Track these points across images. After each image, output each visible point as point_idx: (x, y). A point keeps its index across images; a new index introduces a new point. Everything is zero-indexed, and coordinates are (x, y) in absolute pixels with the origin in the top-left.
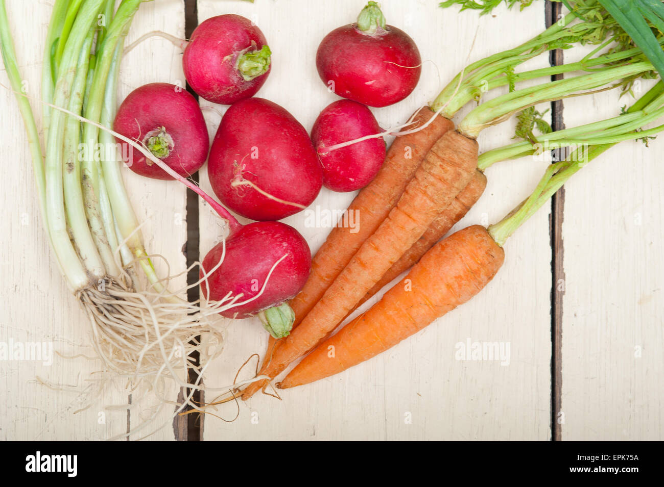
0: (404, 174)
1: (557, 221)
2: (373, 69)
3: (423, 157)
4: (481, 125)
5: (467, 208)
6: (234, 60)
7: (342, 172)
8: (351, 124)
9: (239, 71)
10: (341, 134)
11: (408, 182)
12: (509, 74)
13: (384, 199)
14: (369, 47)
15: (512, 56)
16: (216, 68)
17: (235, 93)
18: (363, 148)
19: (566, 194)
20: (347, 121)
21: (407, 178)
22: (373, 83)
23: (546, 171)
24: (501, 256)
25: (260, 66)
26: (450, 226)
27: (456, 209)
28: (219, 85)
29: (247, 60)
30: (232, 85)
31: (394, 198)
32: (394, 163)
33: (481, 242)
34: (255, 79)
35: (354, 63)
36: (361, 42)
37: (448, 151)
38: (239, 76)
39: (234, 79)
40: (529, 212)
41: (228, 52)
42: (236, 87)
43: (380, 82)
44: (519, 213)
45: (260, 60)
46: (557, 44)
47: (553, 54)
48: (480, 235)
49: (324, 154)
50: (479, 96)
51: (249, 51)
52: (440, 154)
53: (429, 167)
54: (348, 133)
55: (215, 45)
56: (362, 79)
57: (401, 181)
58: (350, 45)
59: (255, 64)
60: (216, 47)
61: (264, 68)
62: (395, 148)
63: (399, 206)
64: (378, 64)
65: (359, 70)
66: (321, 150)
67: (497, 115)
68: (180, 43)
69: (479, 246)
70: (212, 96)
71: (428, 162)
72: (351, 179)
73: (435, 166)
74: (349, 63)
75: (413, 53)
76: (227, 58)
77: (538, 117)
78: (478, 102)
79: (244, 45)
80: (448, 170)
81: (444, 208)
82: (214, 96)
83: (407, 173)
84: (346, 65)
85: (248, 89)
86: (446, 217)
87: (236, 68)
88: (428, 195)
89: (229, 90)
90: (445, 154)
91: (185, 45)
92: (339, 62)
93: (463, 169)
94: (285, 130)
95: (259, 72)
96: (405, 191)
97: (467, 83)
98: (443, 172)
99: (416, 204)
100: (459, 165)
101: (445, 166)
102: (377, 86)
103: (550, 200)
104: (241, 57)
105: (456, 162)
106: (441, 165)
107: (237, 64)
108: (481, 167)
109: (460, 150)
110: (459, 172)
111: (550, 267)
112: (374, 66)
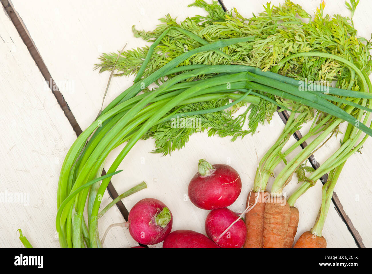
0: (259, 229)
1: (340, 209)
2: (218, 191)
3: (263, 216)
4: (281, 188)
5: (296, 227)
6: (153, 222)
7: (230, 245)
8: (222, 221)
9: (158, 225)
10: (220, 227)
11: (263, 231)
12: (280, 155)
13: (256, 245)
14: (211, 182)
15: (277, 147)
16: (148, 230)
17: (162, 235)
18: (234, 229)
19: (337, 194)
20: (220, 220)
21: (261, 230)
22: (222, 198)
23: (322, 191)
24: (324, 241)
25: (167, 218)
26: (293, 240)
27: (292, 231)
28: (153, 237)
29: (159, 218)
30: (159, 233)
31: (260, 242)
32: (251, 226)
33: (311, 240)
34: (167, 225)
35: (208, 194)
36: (206, 181)
37: (273, 209)
38: (159, 227)
39: (159, 230)
40: (325, 214)
41: (149, 220)
42: (161, 233)
43: (225, 195)
44: (321, 216)
45: (165, 216)
46: (294, 130)
47: (295, 135)
48: (309, 237)
49: (217, 241)
50: (272, 173)
51: (158, 214)
52: (270, 212)
53: (268, 220)
54: (223, 226)
55: (141, 221)
56: (216, 198)
57: (259, 233)
58: (202, 186)
59: (164, 219)
60: (142, 221)
61: (169, 218)
62: (248, 219)
63: (265, 245)
64: (219, 188)
65: (213, 195)
66: (215, 240)
67: (286, 180)
68: (125, 224)
69: (311, 242)
70: (153, 243)
71: (267, 219)
72: (236, 245)
73: (271, 219)
74: (206, 194)
75: (232, 172)
76: (150, 223)
77: (304, 166)
78: (274, 176)
79: (155, 212)
80: (278, 218)
81: (286, 235)
82: (153, 242)
83: (260, 227)
84: (205, 196)
85: (167, 230)
86: (289, 237)
87: (156, 225)
88: (275, 234)
89: (159, 236)
90: (272, 211)
91: (128, 224)
92: (201, 196)
93: (284, 213)
94: (194, 241)
95: (168, 221)
96: (263, 237)
97: (264, 171)
98: (276, 220)
99: (272, 241)
100: (281, 213)
101: (275, 217)
102: (224, 197)
103: (331, 201)
104: (156, 218)
105: (280, 212)
106: (273, 217)
107: (156, 223)
108: (291, 205)
109: (278, 206)
110: (283, 216)
111: (349, 231)
112: (218, 190)
